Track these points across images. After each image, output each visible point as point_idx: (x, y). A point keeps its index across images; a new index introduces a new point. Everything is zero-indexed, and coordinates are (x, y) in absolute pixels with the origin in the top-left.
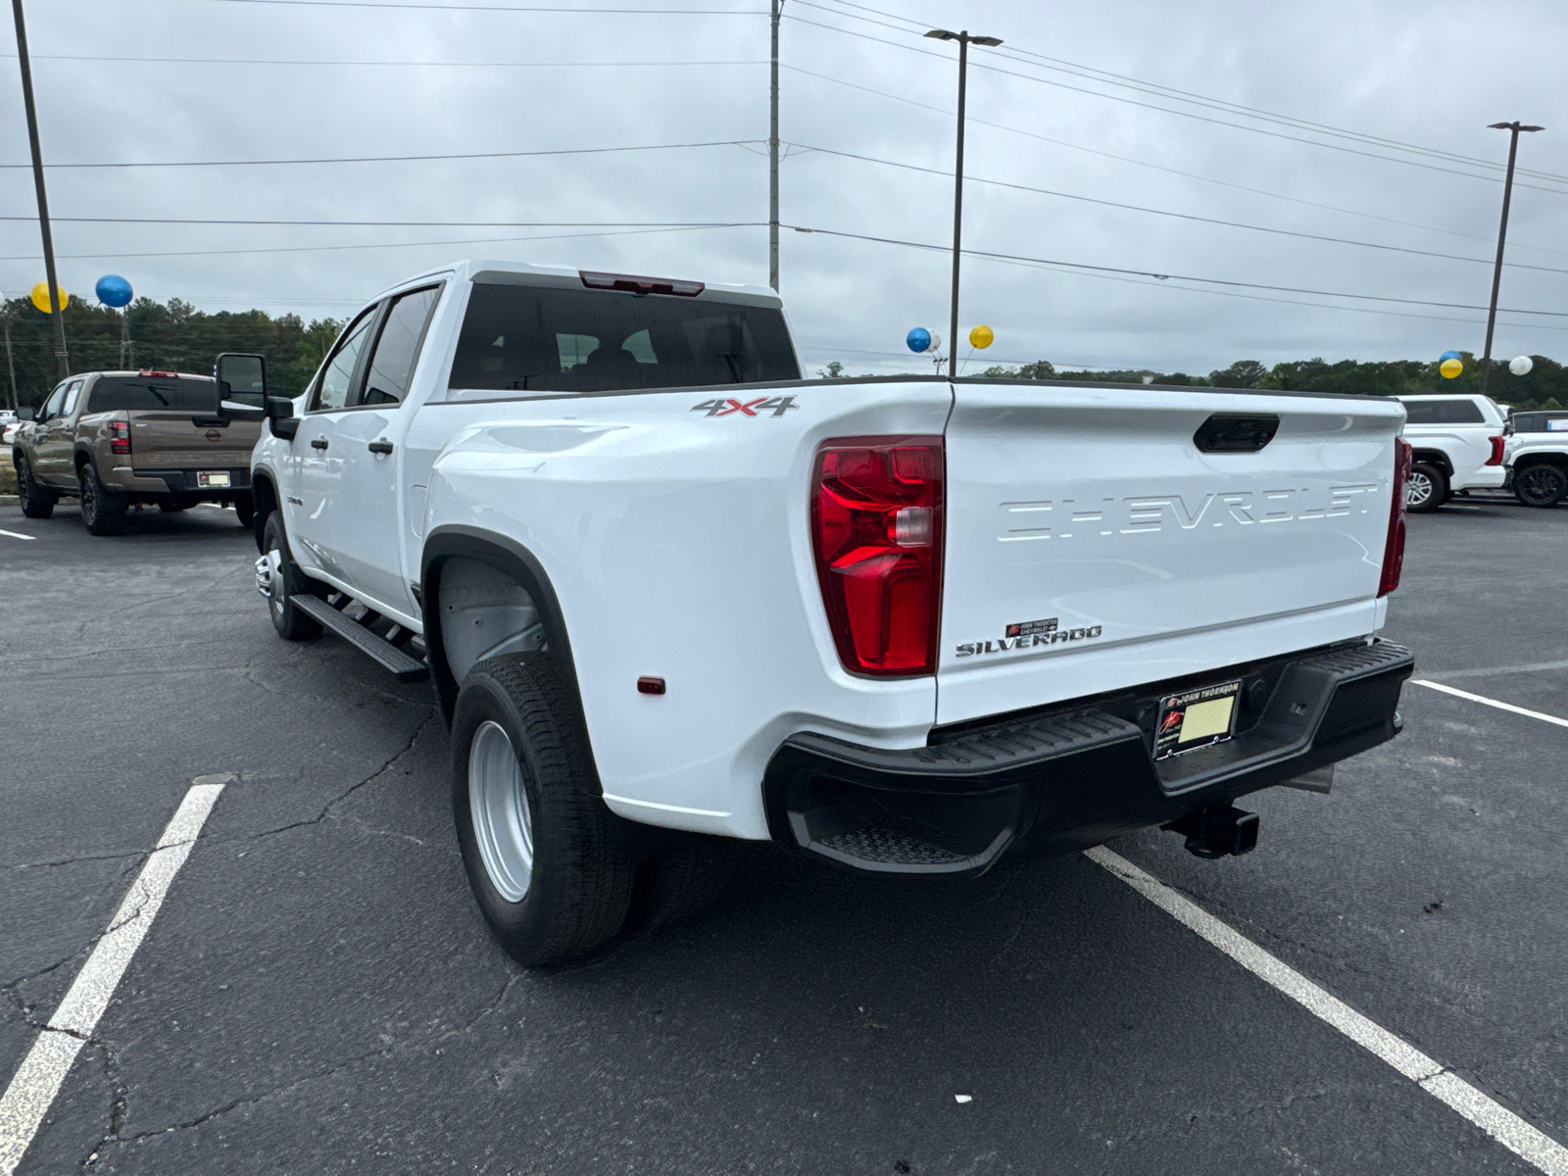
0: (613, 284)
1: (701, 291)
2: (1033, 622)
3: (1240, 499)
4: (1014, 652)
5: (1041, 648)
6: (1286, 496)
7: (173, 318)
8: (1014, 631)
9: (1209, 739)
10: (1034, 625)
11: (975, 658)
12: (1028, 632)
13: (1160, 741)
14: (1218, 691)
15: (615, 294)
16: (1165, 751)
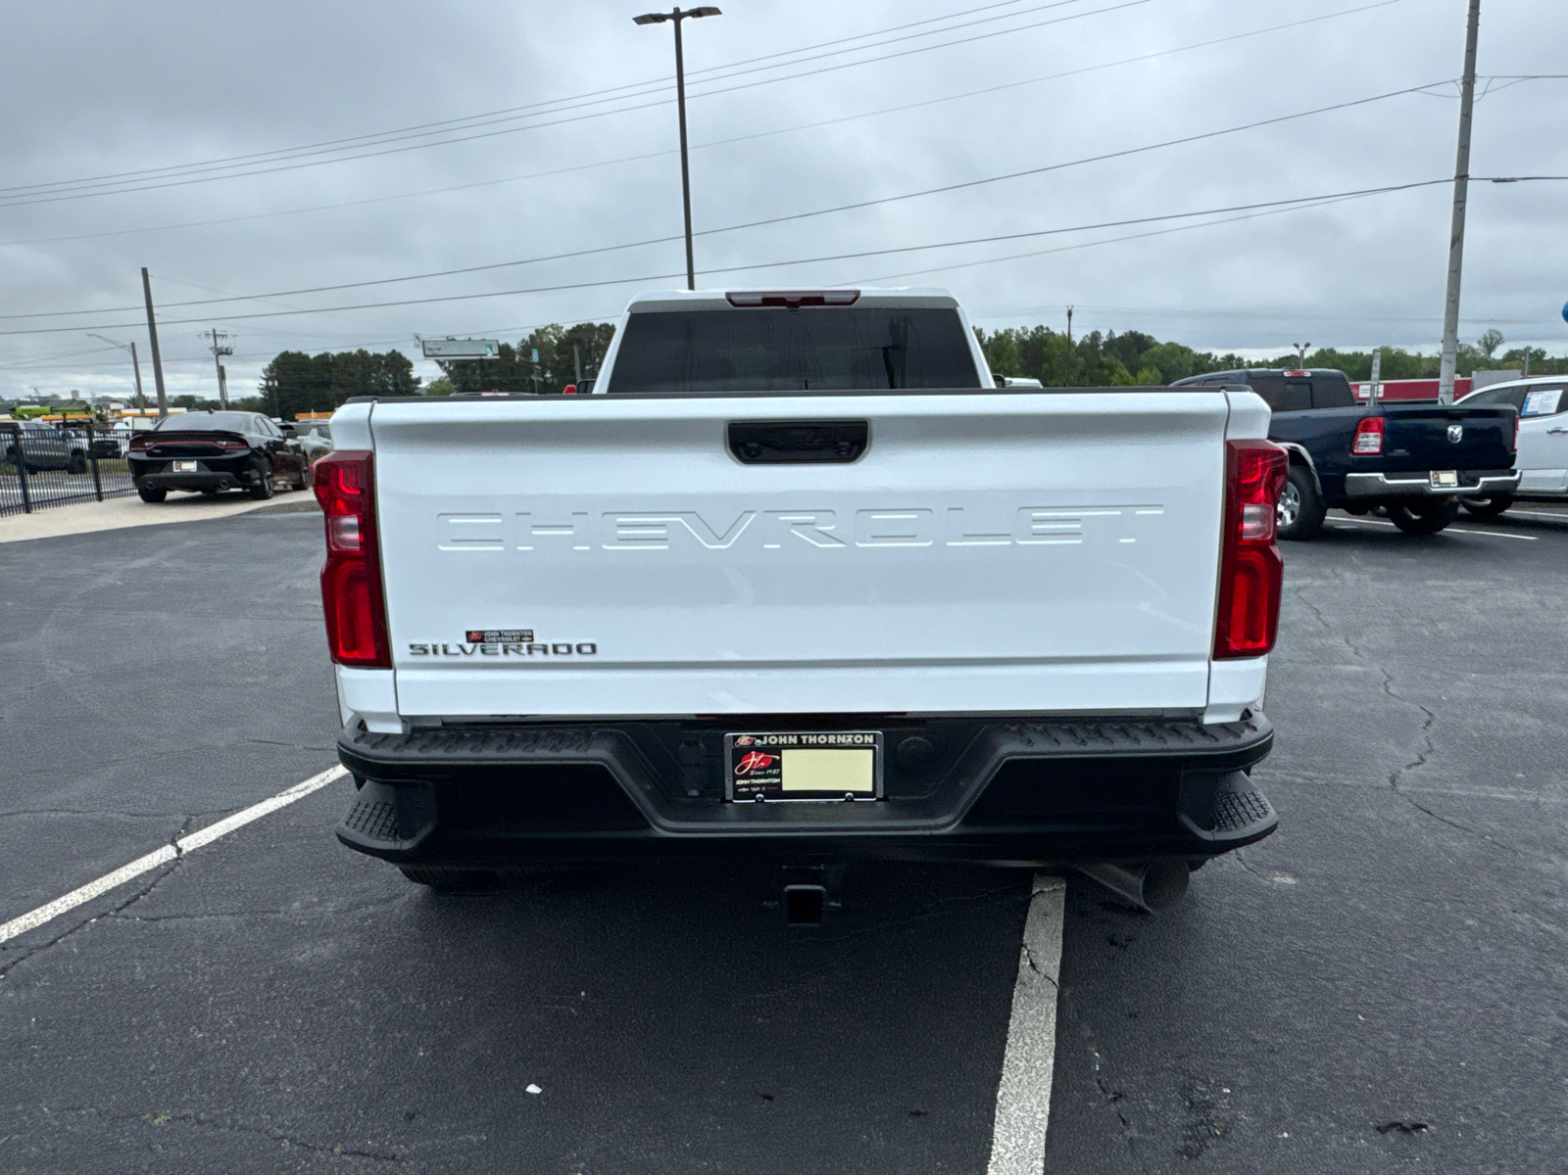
0: (760, 302)
1: (856, 298)
2: (499, 632)
3: (815, 517)
4: (478, 657)
5: (513, 657)
8: (477, 638)
9: (840, 794)
10: (500, 634)
11: (431, 658)
12: (494, 639)
13: (739, 782)
14: (832, 739)
15: (765, 311)
16: (751, 795)
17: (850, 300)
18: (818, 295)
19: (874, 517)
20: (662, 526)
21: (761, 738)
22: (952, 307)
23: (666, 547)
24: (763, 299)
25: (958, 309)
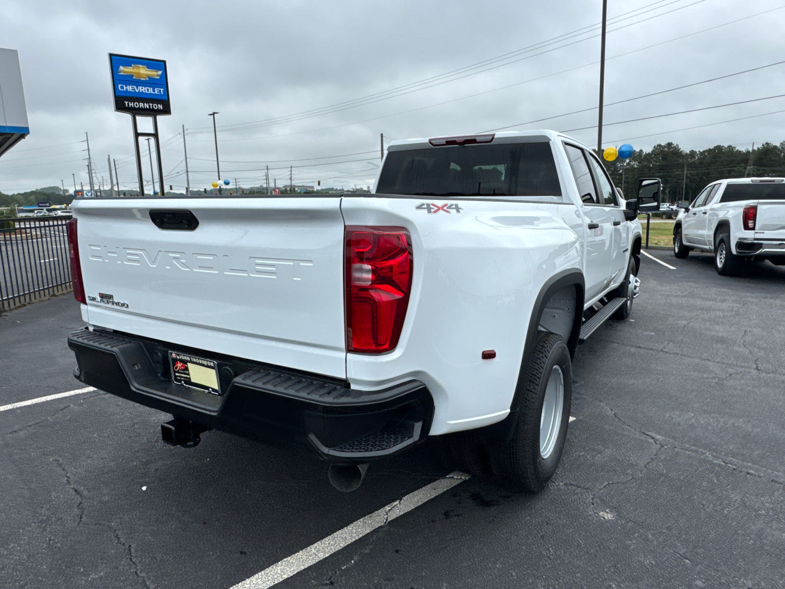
0: (445, 143)
1: (493, 139)
3: (179, 256)
4: (103, 304)
6: (212, 258)
7: (781, 152)
8: (102, 296)
12: (105, 297)
13: (177, 374)
14: (200, 361)
15: (449, 148)
16: (180, 381)
17: (489, 140)
18: (473, 138)
19: (198, 257)
20: (137, 255)
21: (178, 355)
22: (547, 141)
23: (139, 264)
24: (446, 142)
25: (551, 142)
